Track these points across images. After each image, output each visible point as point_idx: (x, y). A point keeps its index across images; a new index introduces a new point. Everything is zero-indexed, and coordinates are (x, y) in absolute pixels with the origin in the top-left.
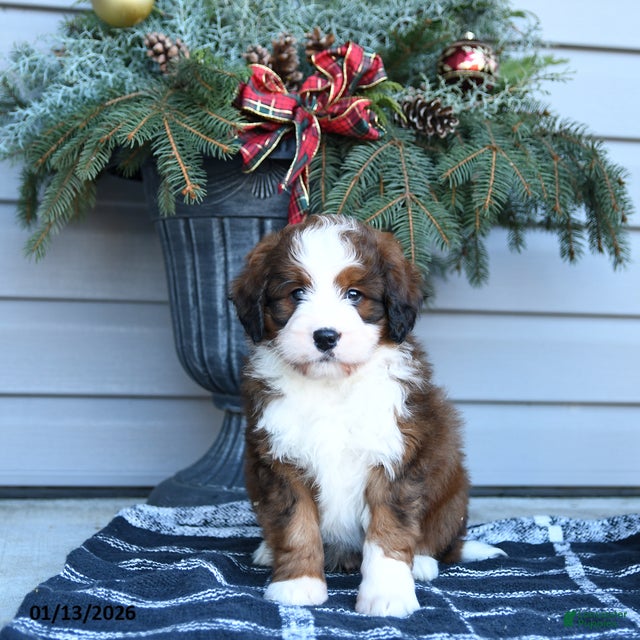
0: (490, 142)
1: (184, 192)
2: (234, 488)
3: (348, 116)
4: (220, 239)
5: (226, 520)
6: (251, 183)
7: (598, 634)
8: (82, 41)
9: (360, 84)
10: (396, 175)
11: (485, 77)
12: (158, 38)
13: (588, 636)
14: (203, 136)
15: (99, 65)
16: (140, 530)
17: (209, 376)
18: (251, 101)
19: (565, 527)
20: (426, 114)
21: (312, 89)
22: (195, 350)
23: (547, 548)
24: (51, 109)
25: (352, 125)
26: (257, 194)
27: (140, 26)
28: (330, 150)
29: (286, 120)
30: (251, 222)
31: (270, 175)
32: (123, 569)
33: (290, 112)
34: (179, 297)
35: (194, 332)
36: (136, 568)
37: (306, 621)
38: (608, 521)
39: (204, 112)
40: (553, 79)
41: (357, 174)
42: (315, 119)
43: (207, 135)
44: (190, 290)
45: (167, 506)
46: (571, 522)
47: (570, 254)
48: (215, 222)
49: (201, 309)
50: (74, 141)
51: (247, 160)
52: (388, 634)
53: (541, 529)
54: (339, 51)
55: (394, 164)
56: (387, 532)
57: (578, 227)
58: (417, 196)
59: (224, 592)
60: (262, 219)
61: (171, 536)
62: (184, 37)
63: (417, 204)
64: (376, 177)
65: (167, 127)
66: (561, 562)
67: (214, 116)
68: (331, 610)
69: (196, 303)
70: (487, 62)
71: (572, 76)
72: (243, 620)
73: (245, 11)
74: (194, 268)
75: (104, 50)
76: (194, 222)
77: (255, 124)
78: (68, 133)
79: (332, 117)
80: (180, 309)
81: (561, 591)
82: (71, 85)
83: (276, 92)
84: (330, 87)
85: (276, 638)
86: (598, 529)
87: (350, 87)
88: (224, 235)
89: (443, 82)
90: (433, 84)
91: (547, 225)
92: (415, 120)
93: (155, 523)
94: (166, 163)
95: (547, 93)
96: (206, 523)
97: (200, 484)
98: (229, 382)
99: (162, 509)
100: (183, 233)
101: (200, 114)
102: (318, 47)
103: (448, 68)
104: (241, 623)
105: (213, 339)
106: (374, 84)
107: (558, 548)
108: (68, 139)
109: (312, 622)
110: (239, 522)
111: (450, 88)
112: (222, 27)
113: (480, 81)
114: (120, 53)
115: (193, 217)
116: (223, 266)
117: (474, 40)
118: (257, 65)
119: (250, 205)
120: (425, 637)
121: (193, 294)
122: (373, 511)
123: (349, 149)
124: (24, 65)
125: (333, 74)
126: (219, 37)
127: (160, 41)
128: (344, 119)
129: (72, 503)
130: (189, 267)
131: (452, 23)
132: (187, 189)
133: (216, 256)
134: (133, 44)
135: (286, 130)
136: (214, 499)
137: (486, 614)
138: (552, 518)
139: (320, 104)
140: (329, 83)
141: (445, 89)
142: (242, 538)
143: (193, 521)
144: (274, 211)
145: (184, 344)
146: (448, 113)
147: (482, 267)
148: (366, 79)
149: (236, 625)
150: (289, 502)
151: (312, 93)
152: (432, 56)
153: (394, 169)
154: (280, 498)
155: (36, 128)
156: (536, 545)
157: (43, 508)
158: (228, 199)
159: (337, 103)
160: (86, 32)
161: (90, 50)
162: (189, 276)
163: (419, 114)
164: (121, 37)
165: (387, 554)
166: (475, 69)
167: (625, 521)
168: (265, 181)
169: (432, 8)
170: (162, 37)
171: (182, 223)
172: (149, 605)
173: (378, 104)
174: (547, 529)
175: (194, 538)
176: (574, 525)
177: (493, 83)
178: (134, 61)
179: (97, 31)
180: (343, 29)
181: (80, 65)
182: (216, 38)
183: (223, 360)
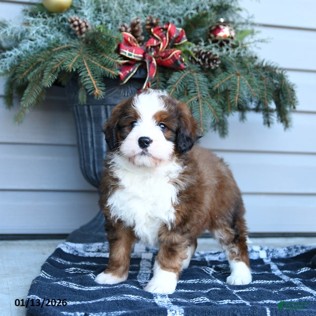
0: (236, 71)
1: (95, 93)
3: (171, 58)
6: (121, 89)
7: (297, 299)
8: (38, 19)
9: (174, 43)
10: (193, 86)
11: (230, 40)
12: (75, 18)
13: (293, 300)
14: (102, 67)
15: (46, 30)
16: (69, 254)
18: (124, 50)
19: (267, 251)
20: (205, 58)
21: (152, 45)
22: (92, 168)
23: (260, 261)
24: (23, 52)
25: (173, 62)
26: (124, 94)
27: (65, 13)
28: (161, 74)
29: (140, 59)
32: (68, 273)
33: (142, 56)
35: (91, 160)
36: (73, 272)
38: (287, 248)
39: (102, 55)
40: (262, 42)
41: (175, 86)
42: (154, 59)
43: (104, 66)
44: (90, 140)
45: (79, 243)
46: (270, 249)
47: (268, 123)
48: (103, 107)
49: (95, 149)
50: (39, 68)
51: (122, 78)
52: (203, 300)
53: (256, 252)
54: (165, 27)
55: (191, 81)
57: (272, 111)
58: (204, 96)
61: (84, 257)
62: (87, 18)
63: (203, 100)
64: (183, 87)
65: (85, 62)
66: (268, 267)
67: (107, 57)
69: (93, 146)
70: (230, 33)
71: (271, 40)
72: (136, 295)
73: (116, 6)
74: (92, 129)
75: (48, 24)
76: (92, 107)
77: (125, 61)
78: (34, 64)
79: (162, 59)
80: (84, 149)
82: (32, 41)
83: (134, 46)
84: (160, 44)
85: (153, 303)
86: (282, 252)
87: (170, 44)
88: (107, 114)
89: (210, 42)
90: (205, 43)
91: (257, 110)
92: (200, 60)
93: (75, 251)
94: (85, 80)
95: (260, 48)
96: (99, 251)
97: (94, 233)
99: (76, 244)
100: (86, 112)
101: (100, 56)
102: (152, 25)
103: (212, 35)
104: (135, 297)
106: (181, 43)
107: (265, 261)
108: (35, 67)
109: (167, 296)
111: (214, 45)
112: (104, 13)
113: (228, 42)
114: (55, 25)
115: (92, 105)
117: (224, 22)
118: (125, 33)
119: (120, 99)
121: (91, 142)
123: (171, 73)
124: (9, 30)
125: (162, 37)
126: (103, 18)
127: (76, 20)
128: (169, 60)
129: (26, 242)
130: (89, 129)
131: (213, 14)
133: (103, 123)
134: (62, 21)
135: (140, 64)
137: (244, 290)
138: (261, 247)
139: (155, 52)
140: (160, 42)
141: (212, 45)
143: (93, 250)
145: (86, 165)
146: (215, 57)
147: (226, 129)
148: (177, 41)
149: (133, 297)
151: (151, 47)
152: (203, 29)
153: (192, 84)
155: (16, 61)
156: (255, 260)
157: (14, 245)
158: (110, 96)
159: (164, 52)
160: (39, 15)
161: (41, 23)
162: (89, 133)
163: (202, 57)
164: (56, 17)
166: (225, 36)
167: (295, 248)
168: (128, 89)
169: (204, 7)
170: (77, 18)
171: (86, 107)
172: (87, 289)
173: (183, 52)
174: (259, 252)
177: (234, 43)
178: (62, 29)
179: (45, 14)
180: (161, 16)
181: (37, 31)
182: (101, 18)
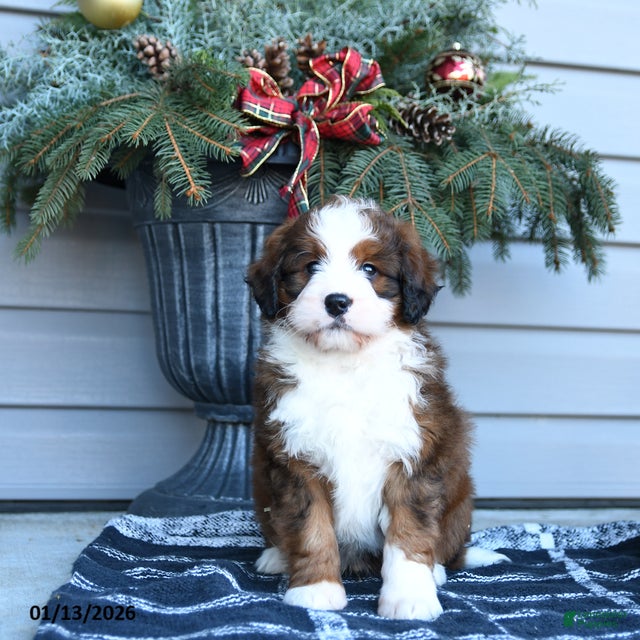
0: (489, 149)
1: (189, 194)
2: (222, 498)
3: (351, 120)
4: (211, 244)
5: (217, 530)
6: (245, 187)
7: (629, 634)
8: (70, 42)
9: (357, 90)
10: (397, 181)
11: (475, 86)
12: (148, 40)
13: (620, 635)
14: (205, 138)
15: (86, 66)
16: (132, 540)
17: (195, 384)
18: (251, 105)
19: (556, 534)
20: (423, 121)
21: (310, 94)
22: (182, 357)
23: (541, 554)
24: (38, 110)
25: (354, 129)
26: (250, 199)
27: (128, 29)
28: (328, 155)
29: (285, 124)
30: (243, 228)
31: (264, 180)
32: (131, 578)
33: (289, 117)
34: (164, 305)
35: (181, 339)
36: (141, 577)
37: (339, 624)
38: (598, 528)
39: (205, 114)
40: (542, 90)
41: (358, 179)
42: (314, 123)
43: (209, 137)
44: (178, 297)
45: (155, 517)
46: (560, 529)
47: (555, 263)
48: (206, 227)
49: (189, 316)
50: (69, 141)
51: (247, 164)
52: (424, 635)
53: (533, 536)
54: (337, 56)
55: (394, 169)
56: (408, 535)
57: (562, 242)
58: (420, 202)
59: (248, 597)
60: (254, 225)
61: (164, 546)
62: (173, 39)
63: (419, 210)
64: (377, 182)
65: (168, 128)
66: (561, 567)
67: (215, 118)
68: (355, 615)
69: (184, 309)
70: (475, 73)
71: (561, 87)
72: (277, 623)
73: (234, 16)
74: (182, 274)
75: (91, 51)
76: (183, 227)
77: (254, 127)
78: (61, 133)
79: (332, 122)
80: (166, 316)
81: (573, 595)
82: (57, 86)
83: (273, 96)
84: (328, 92)
86: (588, 536)
87: (348, 93)
88: (214, 241)
89: (434, 91)
90: (423, 93)
91: (530, 238)
92: (412, 127)
93: (146, 533)
94: (169, 164)
95: (537, 103)
96: (196, 533)
97: (186, 495)
98: (216, 391)
99: (149, 519)
100: (171, 239)
101: (201, 116)
102: (310, 53)
103: (437, 77)
104: (276, 627)
105: (201, 346)
106: (372, 90)
107: (553, 555)
108: (62, 140)
109: (345, 624)
110: (230, 532)
111: (441, 97)
112: (208, 32)
113: (470, 91)
114: (106, 55)
115: (182, 222)
116: (213, 273)
117: (461, 50)
118: (254, 69)
119: (243, 210)
120: (461, 638)
121: (180, 301)
122: (392, 512)
123: (350, 154)
124: (8, 65)
125: (331, 79)
126: (206, 42)
127: (150, 44)
128: (346, 123)
129: (42, 516)
130: (176, 273)
131: (438, 33)
132: (192, 190)
133: (206, 262)
134: (120, 47)
135: (284, 134)
136: (202, 509)
137: (511, 616)
138: (542, 526)
139: (317, 109)
140: (327, 89)
141: (436, 98)
142: (237, 547)
143: (183, 531)
144: (268, 216)
145: (169, 352)
146: (445, 120)
147: (465, 277)
148: (363, 85)
149: (271, 628)
150: (303, 505)
151: (309, 98)
152: (418, 66)
153: (396, 174)
154: (294, 500)
155: (21, 129)
156: (531, 552)
157: (15, 522)
158: (220, 204)
159: (336, 108)
160: (72, 33)
161: (76, 51)
162: (177, 282)
163: (416, 121)
164: (108, 39)
165: (408, 557)
166: (464, 78)
167: (615, 528)
168: (259, 186)
169: (419, 18)
170: (152, 40)
171: (170, 228)
172: (170, 611)
173: (376, 110)
174: (538, 537)
175: (187, 548)
176: (565, 532)
177: (483, 94)
178: (119, 64)
179: (84, 33)
180: (328, 37)
181: (66, 67)
182: (203, 42)
183: (212, 367)
